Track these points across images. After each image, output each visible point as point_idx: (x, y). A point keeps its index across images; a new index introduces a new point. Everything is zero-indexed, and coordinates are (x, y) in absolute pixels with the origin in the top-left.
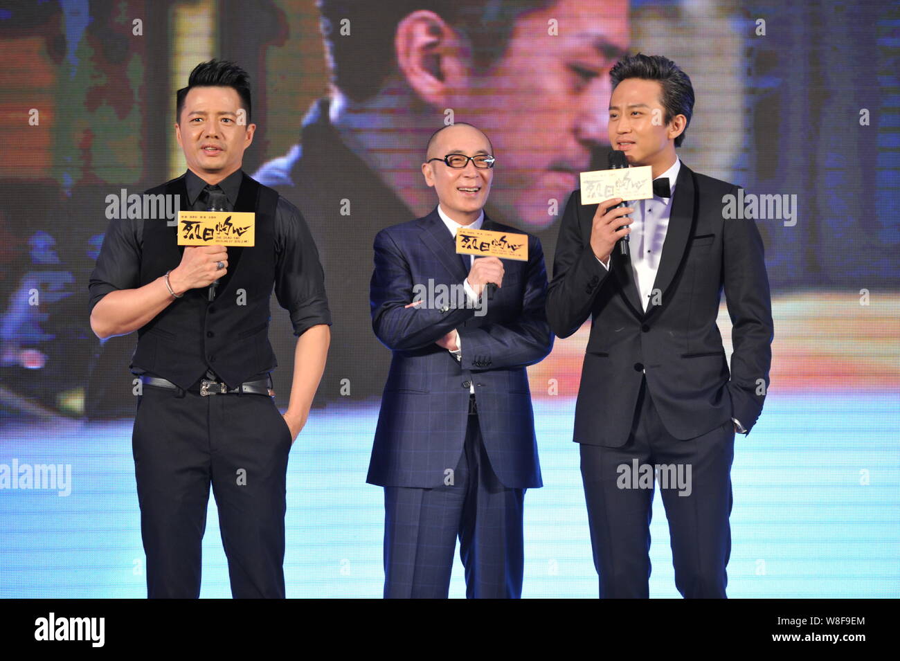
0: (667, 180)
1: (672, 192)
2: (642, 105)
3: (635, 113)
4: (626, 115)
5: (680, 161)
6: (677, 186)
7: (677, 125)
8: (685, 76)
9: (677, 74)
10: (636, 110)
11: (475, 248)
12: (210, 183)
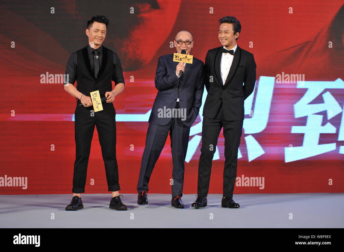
0: (233, 51)
1: (234, 53)
2: (228, 31)
3: (226, 32)
4: (224, 33)
5: (237, 45)
6: (235, 52)
7: (237, 35)
8: (239, 22)
9: (237, 22)
10: (226, 31)
11: (179, 60)
12: (95, 49)
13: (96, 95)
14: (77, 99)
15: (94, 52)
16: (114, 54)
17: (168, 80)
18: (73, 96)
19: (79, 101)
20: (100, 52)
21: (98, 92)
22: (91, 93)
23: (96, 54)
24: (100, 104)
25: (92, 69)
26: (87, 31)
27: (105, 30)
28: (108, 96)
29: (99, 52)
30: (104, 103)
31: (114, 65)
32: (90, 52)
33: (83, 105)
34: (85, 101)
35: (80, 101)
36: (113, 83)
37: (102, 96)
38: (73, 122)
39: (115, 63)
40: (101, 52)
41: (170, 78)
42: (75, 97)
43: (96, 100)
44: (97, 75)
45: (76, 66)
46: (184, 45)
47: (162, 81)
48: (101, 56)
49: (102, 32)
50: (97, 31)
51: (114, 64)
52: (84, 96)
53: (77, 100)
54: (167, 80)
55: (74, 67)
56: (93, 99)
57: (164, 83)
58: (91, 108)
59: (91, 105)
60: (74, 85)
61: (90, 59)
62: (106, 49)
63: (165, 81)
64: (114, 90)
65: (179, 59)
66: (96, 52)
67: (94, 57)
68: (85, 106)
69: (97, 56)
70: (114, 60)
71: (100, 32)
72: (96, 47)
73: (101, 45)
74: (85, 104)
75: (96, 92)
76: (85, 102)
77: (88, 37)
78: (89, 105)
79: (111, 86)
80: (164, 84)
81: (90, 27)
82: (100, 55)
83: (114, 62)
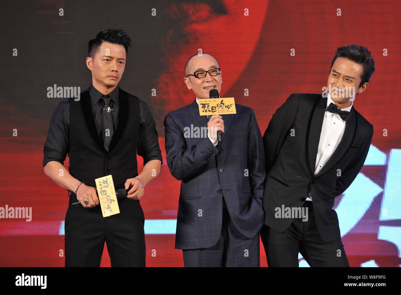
7: (363, 87)
11: (209, 111)
12: (104, 94)
13: (106, 185)
14: (69, 191)
15: (103, 99)
16: (141, 105)
17: (196, 154)
18: (62, 186)
19: (73, 196)
20: (114, 100)
21: (110, 178)
22: (97, 181)
23: (106, 103)
24: (114, 201)
25: (99, 133)
26: (89, 60)
27: (122, 58)
28: (131, 187)
29: (111, 101)
30: (122, 200)
31: (141, 125)
32: (95, 100)
33: (80, 204)
34: (85, 195)
35: (76, 196)
36: (140, 159)
37: (119, 186)
38: (62, 236)
39: (143, 120)
40: (116, 100)
41: (198, 150)
42: (65, 187)
43: (106, 194)
44: (108, 146)
45: (68, 127)
46: (208, 77)
47: (184, 159)
48: (117, 108)
49: (119, 61)
50: (109, 59)
51: (141, 123)
52: (83, 185)
53: (70, 194)
54: (194, 155)
55: (63, 128)
56: (101, 193)
57: (187, 162)
58: (97, 208)
59: (97, 203)
60: (63, 164)
61: (95, 115)
62: (126, 94)
63: (191, 157)
64: (142, 174)
65: (211, 110)
66: (106, 101)
67: (102, 110)
68: (84, 205)
69: (109, 108)
70: (141, 115)
71: (114, 61)
72: (106, 91)
73: (116, 86)
74: (85, 202)
75: (107, 179)
76: (84, 198)
77: (90, 71)
78: (91, 203)
79: (136, 167)
80: (190, 165)
81: (96, 52)
82: (115, 105)
83: (141, 120)
